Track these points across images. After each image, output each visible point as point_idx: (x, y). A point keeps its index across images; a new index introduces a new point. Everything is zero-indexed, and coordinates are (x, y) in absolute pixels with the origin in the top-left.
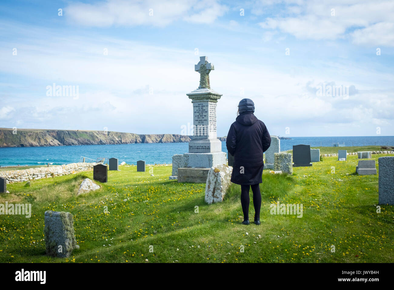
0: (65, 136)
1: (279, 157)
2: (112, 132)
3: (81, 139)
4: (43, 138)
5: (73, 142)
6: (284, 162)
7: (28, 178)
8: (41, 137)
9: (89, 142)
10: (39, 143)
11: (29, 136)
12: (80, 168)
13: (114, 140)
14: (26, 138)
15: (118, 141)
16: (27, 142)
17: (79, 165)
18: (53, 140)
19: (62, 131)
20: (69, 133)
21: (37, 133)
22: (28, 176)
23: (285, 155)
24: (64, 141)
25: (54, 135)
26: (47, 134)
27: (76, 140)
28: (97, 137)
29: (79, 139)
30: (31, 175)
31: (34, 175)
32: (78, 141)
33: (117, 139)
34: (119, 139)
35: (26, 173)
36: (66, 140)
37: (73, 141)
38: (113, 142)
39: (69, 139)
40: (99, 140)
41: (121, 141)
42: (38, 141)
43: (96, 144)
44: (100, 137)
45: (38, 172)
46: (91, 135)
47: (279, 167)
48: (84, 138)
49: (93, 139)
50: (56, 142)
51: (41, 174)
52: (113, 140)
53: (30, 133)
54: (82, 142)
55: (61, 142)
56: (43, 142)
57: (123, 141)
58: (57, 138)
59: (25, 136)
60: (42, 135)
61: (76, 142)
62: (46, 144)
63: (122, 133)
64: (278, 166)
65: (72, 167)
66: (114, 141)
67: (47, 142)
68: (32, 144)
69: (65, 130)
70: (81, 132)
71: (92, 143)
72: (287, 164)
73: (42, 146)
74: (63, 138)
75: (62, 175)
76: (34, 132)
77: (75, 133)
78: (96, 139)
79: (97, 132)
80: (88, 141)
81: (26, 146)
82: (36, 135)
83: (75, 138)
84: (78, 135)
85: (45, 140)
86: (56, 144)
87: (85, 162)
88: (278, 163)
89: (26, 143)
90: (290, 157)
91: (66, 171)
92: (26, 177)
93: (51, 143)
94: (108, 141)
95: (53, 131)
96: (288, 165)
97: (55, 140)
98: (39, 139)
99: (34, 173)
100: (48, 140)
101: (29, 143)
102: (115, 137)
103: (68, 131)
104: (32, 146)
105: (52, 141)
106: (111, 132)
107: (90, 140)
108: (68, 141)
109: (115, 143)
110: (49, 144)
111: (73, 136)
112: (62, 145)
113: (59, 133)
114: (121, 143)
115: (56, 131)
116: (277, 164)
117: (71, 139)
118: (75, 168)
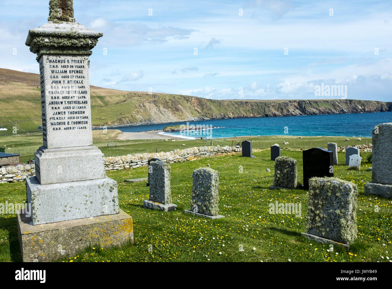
0: (306, 106)
1: (318, 191)
2: (355, 100)
3: (322, 109)
4: (285, 108)
5: (314, 112)
6: (332, 206)
7: (124, 166)
8: (283, 108)
9: (331, 111)
10: (281, 113)
11: (273, 107)
12: (202, 153)
13: (357, 108)
14: (270, 108)
15: (361, 110)
16: (271, 112)
17: (201, 150)
18: (295, 110)
19: (304, 101)
20: (309, 103)
21: (280, 103)
22: (123, 163)
23: (334, 187)
24: (306, 110)
25: (296, 104)
26: (289, 105)
27: (317, 109)
28: (338, 106)
29: (320, 108)
30: (127, 162)
31: (132, 162)
32: (320, 110)
33: (360, 108)
34: (362, 107)
35: (121, 161)
36: (308, 110)
37: (315, 110)
38: (355, 111)
39: (310, 108)
40: (340, 109)
41: (364, 110)
42: (280, 111)
43: (338, 113)
44: (342, 105)
45: (137, 159)
46: (333, 104)
47: (317, 218)
48: (325, 108)
49: (334, 108)
50: (298, 112)
51: (142, 161)
52: (355, 109)
53: (273, 104)
54: (323, 111)
55: (302, 112)
56: (285, 112)
57: (366, 110)
58: (299, 108)
59: (269, 107)
60: (284, 105)
61: (317, 112)
62: (288, 114)
63: (365, 101)
64: (316, 215)
65: (189, 152)
66: (357, 110)
67: (289, 111)
68: (276, 114)
69: (306, 100)
70: (322, 101)
71: (333, 112)
72: (338, 212)
73: (284, 116)
74: (305, 108)
75: (173, 162)
76: (277, 103)
77: (317, 102)
78: (338, 108)
79: (339, 101)
80: (329, 110)
81: (270, 116)
82: (279, 105)
83: (317, 107)
84: (319, 104)
85: (288, 109)
86: (298, 114)
87: (213, 145)
88: (316, 206)
89: (270, 114)
90: (348, 194)
91: (178, 157)
92: (121, 165)
93: (293, 113)
94: (350, 110)
95: (295, 101)
96: (339, 217)
97: (297, 110)
98: (282, 109)
99: (132, 160)
100: (290, 111)
101: (273, 113)
102: (358, 106)
103: (309, 101)
104: (275, 115)
105: (293, 111)
106: (353, 100)
107: (332, 109)
108: (309, 110)
109: (358, 111)
110: (291, 114)
111: (314, 105)
112: (303, 114)
113: (300, 103)
114: (365, 111)
115: (298, 101)
116: (313, 209)
117: (312, 109)
118: (195, 154)
